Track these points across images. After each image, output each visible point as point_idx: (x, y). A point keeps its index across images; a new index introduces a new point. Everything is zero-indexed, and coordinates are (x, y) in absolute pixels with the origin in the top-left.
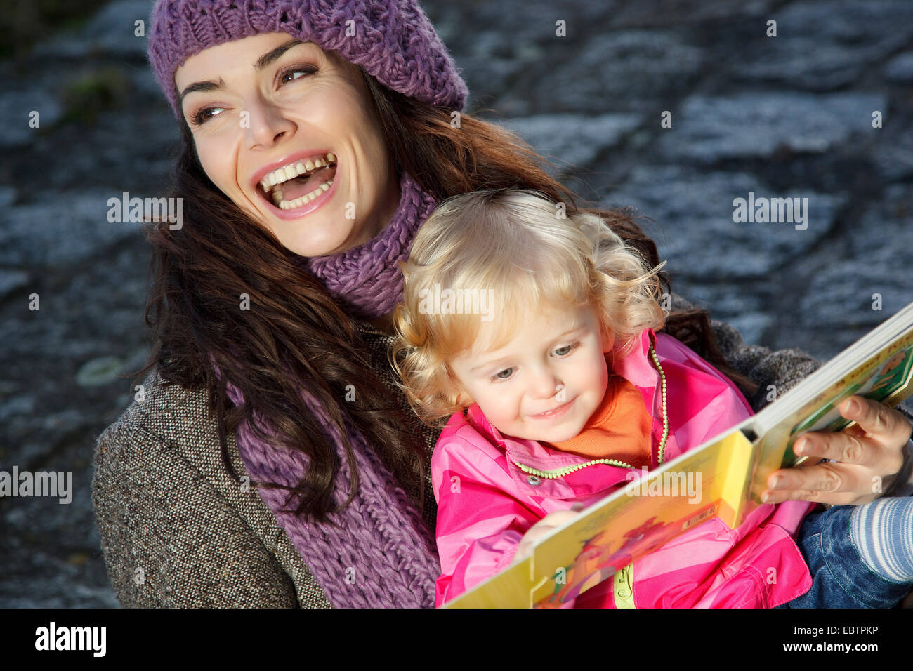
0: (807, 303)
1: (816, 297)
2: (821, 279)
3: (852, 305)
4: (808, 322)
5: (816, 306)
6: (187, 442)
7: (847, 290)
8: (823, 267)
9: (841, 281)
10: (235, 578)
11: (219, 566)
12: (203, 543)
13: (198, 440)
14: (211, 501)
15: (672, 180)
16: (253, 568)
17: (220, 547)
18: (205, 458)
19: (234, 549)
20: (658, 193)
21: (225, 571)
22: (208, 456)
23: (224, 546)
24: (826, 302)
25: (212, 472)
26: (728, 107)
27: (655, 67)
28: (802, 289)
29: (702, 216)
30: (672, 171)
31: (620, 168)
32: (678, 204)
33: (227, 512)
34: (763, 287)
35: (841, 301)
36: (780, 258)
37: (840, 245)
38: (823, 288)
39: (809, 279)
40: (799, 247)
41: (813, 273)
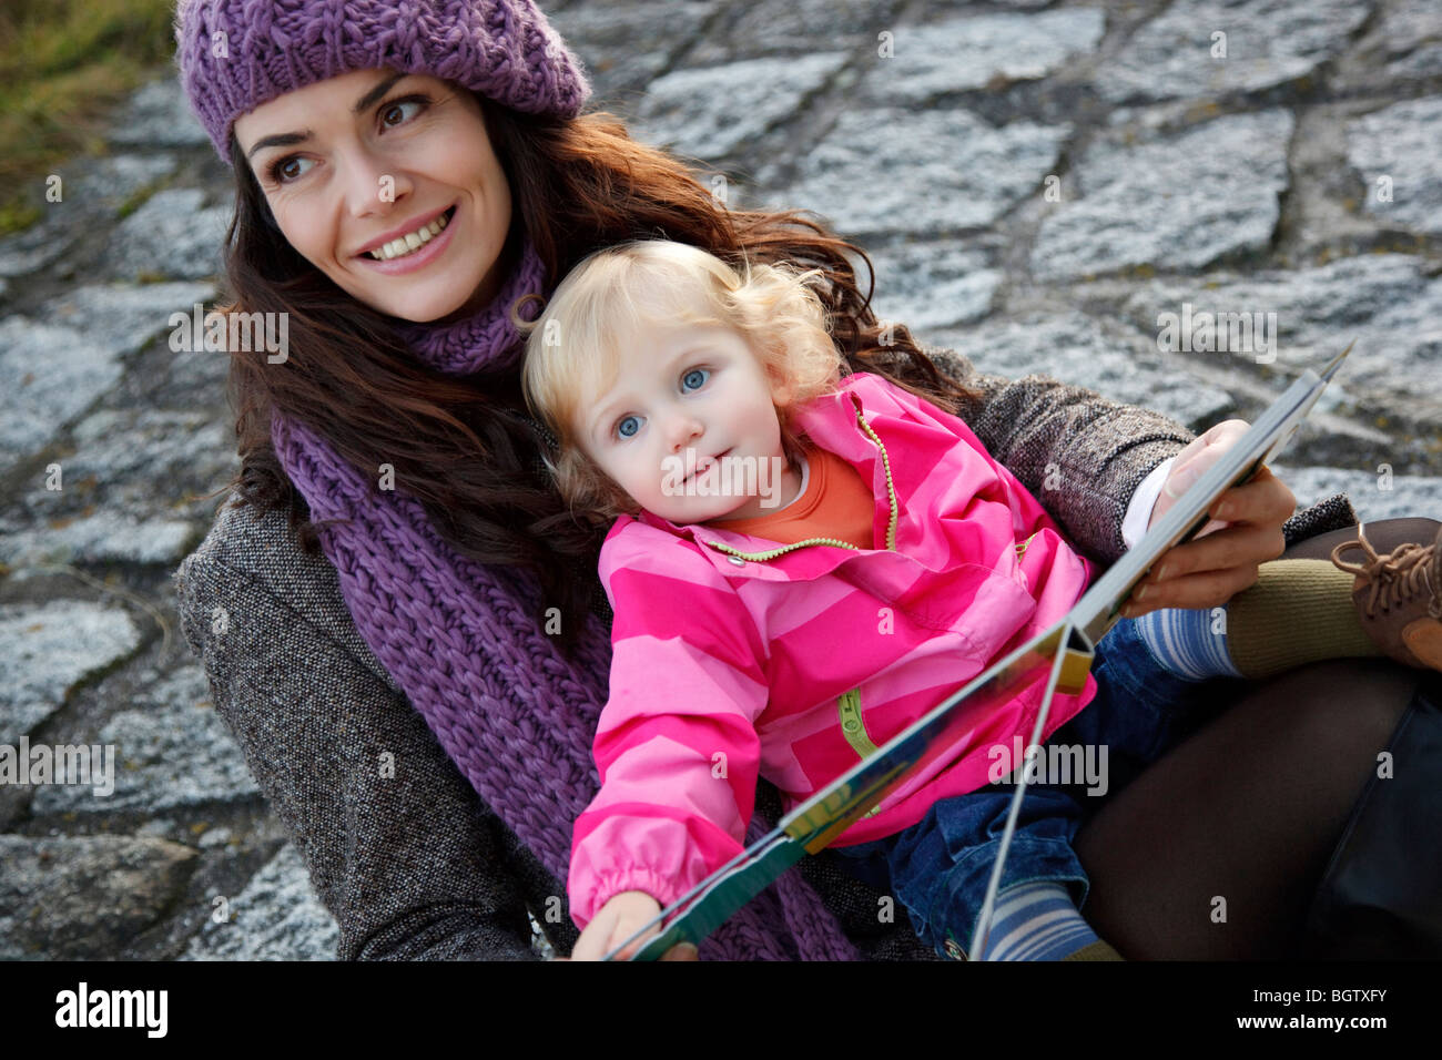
0: (1037, 254)
1: (1047, 246)
2: (1050, 225)
3: (1086, 253)
4: (1040, 276)
5: (1047, 257)
6: (272, 574)
7: (1079, 236)
8: (1051, 212)
9: (1070, 225)
10: (354, 734)
11: (335, 720)
12: (310, 694)
13: (285, 570)
14: (311, 644)
15: (884, 123)
17: (330, 697)
18: (296, 591)
19: (348, 698)
20: (868, 140)
21: (342, 725)
22: (300, 589)
23: (335, 695)
24: (1058, 252)
25: (307, 607)
28: (1030, 239)
29: (918, 162)
30: (882, 114)
31: (827, 115)
32: (890, 151)
33: (332, 656)
34: (987, 239)
35: (1074, 250)
36: (1005, 204)
38: (1053, 236)
39: (1038, 227)
40: (1024, 190)
41: (1042, 218)
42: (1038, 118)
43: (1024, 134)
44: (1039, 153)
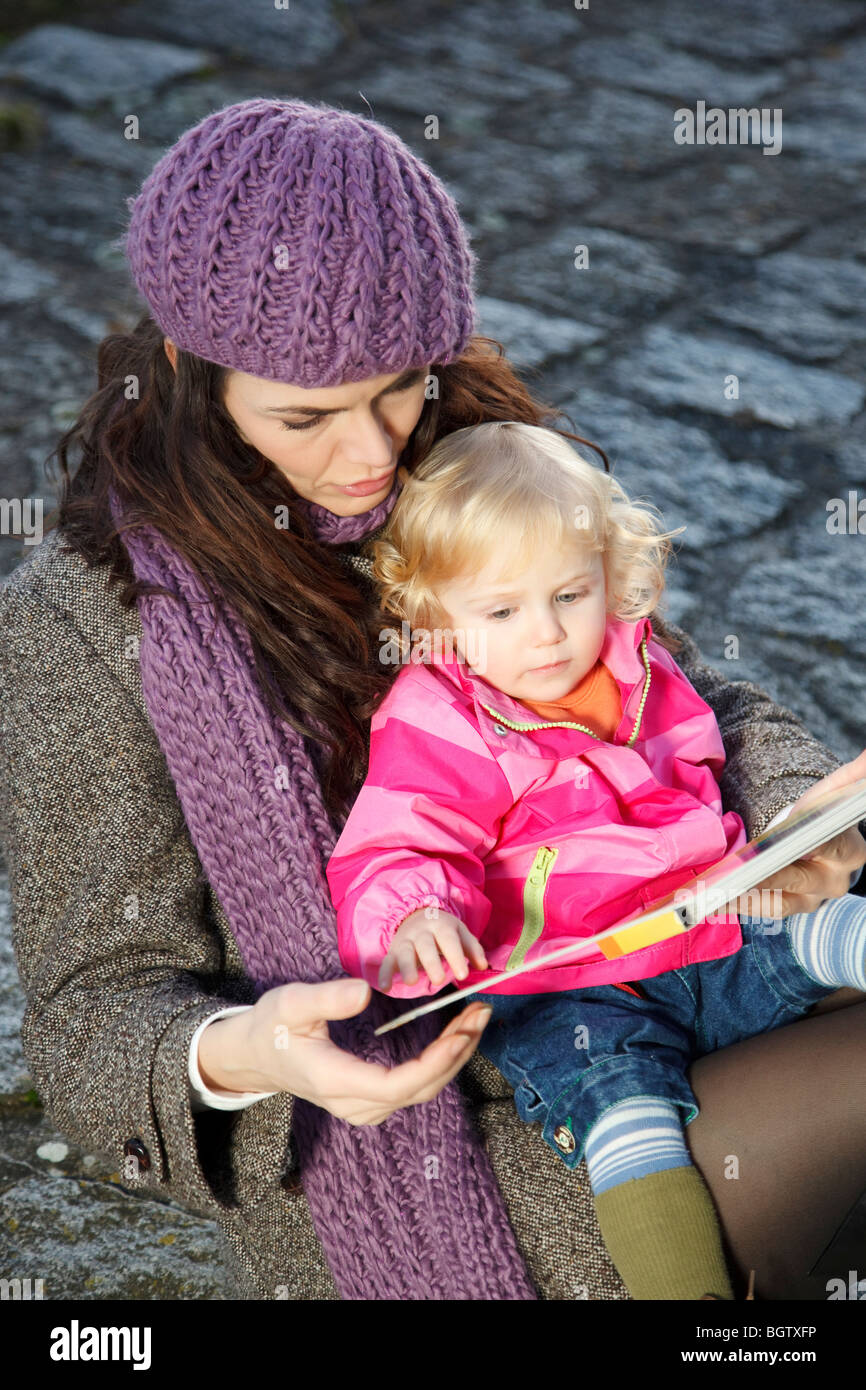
0: (736, 594)
1: (750, 591)
2: (757, 571)
3: (784, 611)
4: (734, 616)
5: (746, 600)
6: (84, 615)
7: (782, 592)
8: (761, 559)
9: (777, 579)
10: (123, 770)
11: (106, 755)
12: (90, 727)
13: (96, 614)
14: (104, 683)
16: (144, 762)
17: (109, 734)
18: (102, 634)
19: (125, 738)
21: (113, 761)
22: (106, 633)
23: (114, 733)
24: (758, 600)
25: (108, 651)
26: (695, 347)
27: (626, 279)
28: (734, 577)
33: (121, 697)
35: (774, 603)
37: (783, 538)
38: (757, 582)
39: (745, 567)
40: (740, 530)
41: (752, 562)
42: (773, 467)
43: (756, 477)
44: (764, 499)
